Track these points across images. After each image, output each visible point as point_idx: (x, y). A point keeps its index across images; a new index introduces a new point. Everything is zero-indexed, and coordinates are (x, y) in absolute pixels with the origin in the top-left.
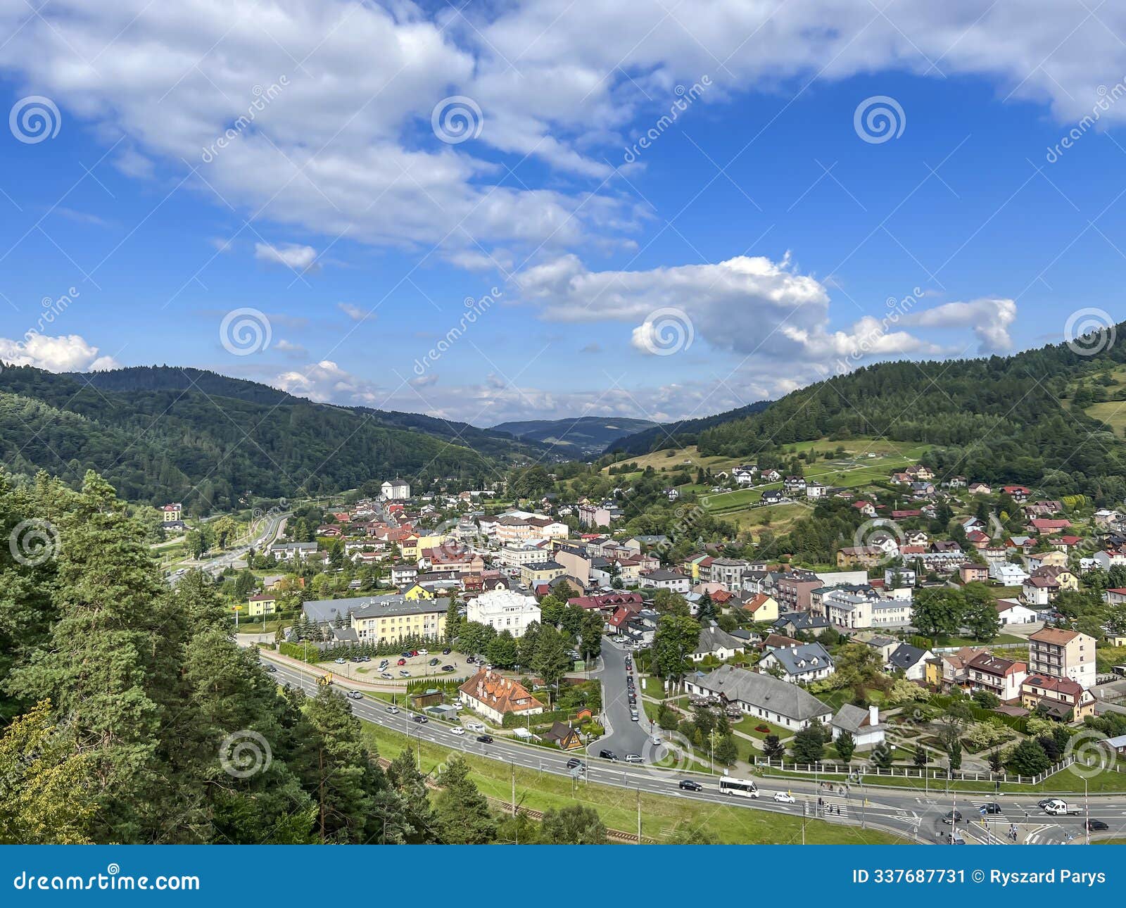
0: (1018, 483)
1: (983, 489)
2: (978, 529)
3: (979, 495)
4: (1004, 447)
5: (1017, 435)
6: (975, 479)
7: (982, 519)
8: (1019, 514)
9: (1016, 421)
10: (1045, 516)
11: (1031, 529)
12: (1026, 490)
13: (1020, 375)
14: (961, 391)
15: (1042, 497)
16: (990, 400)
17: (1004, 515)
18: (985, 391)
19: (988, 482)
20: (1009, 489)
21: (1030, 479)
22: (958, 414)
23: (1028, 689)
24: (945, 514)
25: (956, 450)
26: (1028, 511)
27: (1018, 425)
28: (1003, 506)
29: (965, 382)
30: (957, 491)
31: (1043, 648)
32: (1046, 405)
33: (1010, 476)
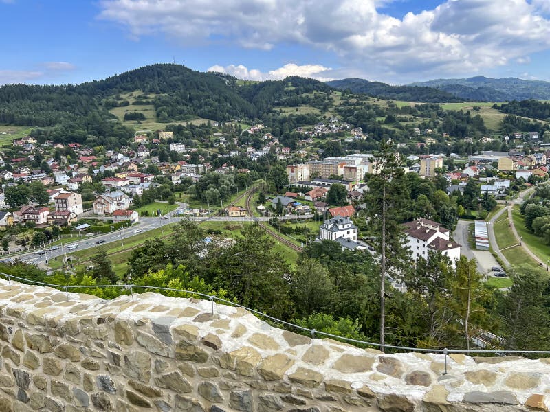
0: (76, 142)
1: (60, 146)
2: (56, 163)
3: (58, 148)
4: (71, 126)
5: (78, 121)
6: (56, 141)
7: (57, 158)
8: (74, 155)
9: (77, 114)
10: (86, 155)
11: (80, 161)
12: (79, 145)
13: (80, 94)
14: (51, 100)
15: (86, 148)
16: (66, 105)
17: (69, 156)
18: (63, 100)
19: (62, 142)
20: (71, 145)
21: (82, 140)
22: (50, 112)
23: (50, 217)
24: (39, 158)
25: (48, 129)
26: (79, 154)
27: (79, 117)
28: (68, 152)
29: (54, 96)
30: (48, 148)
31: (60, 201)
32: (91, 107)
33: (73, 139)
